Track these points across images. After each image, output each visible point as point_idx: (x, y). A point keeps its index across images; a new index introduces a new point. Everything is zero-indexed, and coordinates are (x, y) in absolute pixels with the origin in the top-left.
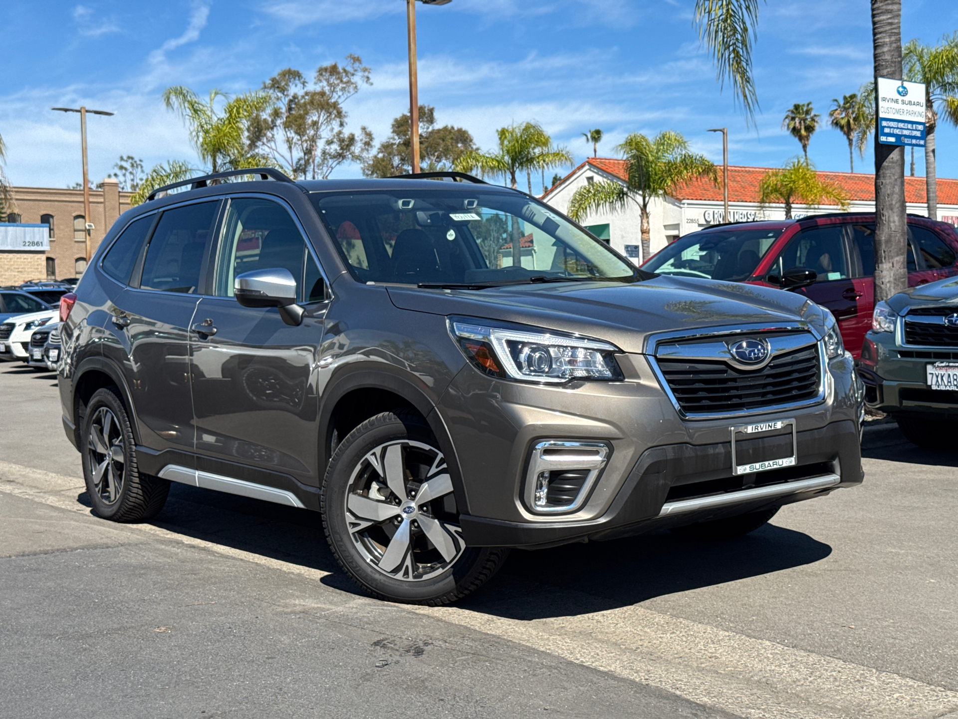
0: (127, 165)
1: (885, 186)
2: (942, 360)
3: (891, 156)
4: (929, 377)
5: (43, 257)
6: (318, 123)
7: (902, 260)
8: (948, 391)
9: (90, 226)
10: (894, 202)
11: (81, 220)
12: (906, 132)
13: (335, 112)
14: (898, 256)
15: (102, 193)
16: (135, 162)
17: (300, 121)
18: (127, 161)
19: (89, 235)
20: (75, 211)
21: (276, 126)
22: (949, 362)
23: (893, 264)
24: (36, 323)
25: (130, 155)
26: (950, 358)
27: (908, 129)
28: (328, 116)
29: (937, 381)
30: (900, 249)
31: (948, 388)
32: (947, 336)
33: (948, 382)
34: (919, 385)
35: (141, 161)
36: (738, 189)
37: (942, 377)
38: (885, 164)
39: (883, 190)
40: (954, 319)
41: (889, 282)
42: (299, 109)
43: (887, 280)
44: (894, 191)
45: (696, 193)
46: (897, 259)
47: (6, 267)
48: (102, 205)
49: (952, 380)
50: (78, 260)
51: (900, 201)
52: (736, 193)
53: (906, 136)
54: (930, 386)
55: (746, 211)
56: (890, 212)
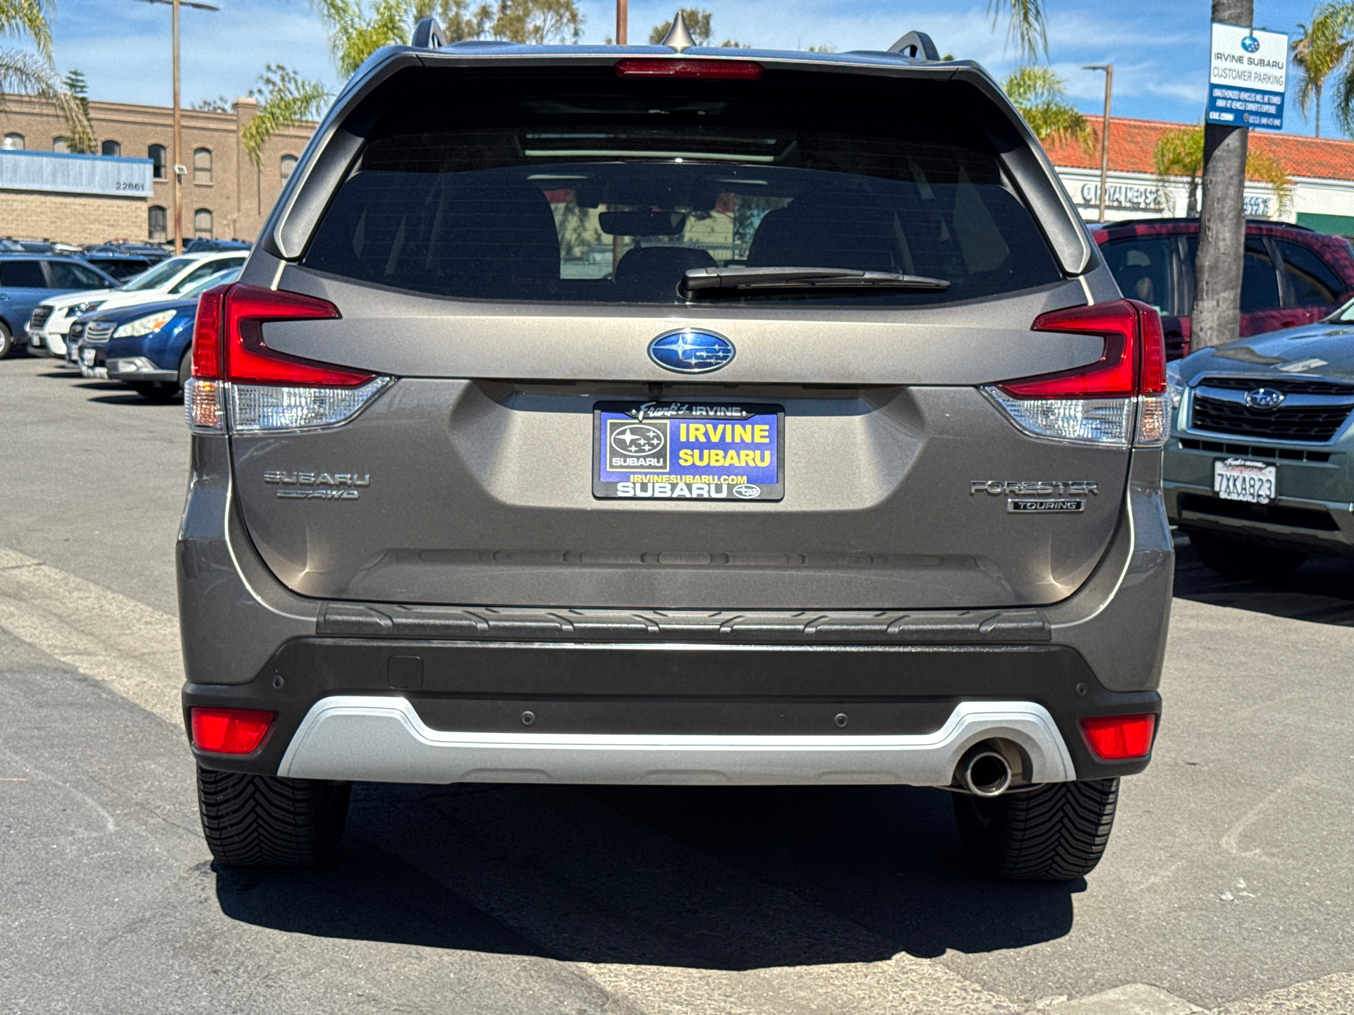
0: (276, 78)
1: (1214, 188)
2: (1238, 456)
3: (1227, 141)
4: (1218, 479)
5: (144, 206)
6: (543, 29)
7: (1231, 297)
8: (1241, 502)
9: (181, 169)
10: (1225, 211)
11: (204, 155)
12: (1251, 107)
13: (568, 14)
14: (1226, 289)
15: (234, 118)
16: (287, 74)
17: (517, 25)
18: (275, 72)
19: (180, 182)
20: (196, 141)
21: (483, 31)
22: (1246, 460)
23: (1218, 302)
24: (83, 307)
25: (282, 65)
26: (1247, 454)
27: (1256, 102)
28: (557, 21)
29: (1228, 486)
30: (1231, 281)
31: (1241, 498)
32: (1248, 421)
33: (1243, 489)
34: (1201, 490)
35: (295, 73)
36: (1135, 154)
37: (1235, 480)
38: (1217, 153)
39: (1211, 191)
40: (1259, 397)
41: (1211, 328)
42: (516, 8)
43: (1208, 326)
44: (1227, 194)
45: (1073, 158)
46: (1225, 294)
47: (92, 217)
48: (235, 135)
49: (1248, 486)
50: (198, 211)
51: (1235, 209)
52: (1132, 160)
53: (1251, 113)
54: (1218, 493)
55: (1145, 187)
56: (1220, 225)
